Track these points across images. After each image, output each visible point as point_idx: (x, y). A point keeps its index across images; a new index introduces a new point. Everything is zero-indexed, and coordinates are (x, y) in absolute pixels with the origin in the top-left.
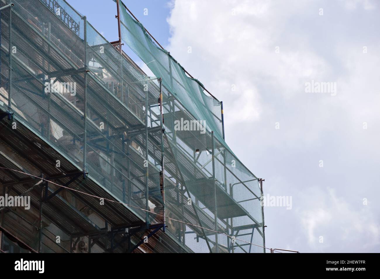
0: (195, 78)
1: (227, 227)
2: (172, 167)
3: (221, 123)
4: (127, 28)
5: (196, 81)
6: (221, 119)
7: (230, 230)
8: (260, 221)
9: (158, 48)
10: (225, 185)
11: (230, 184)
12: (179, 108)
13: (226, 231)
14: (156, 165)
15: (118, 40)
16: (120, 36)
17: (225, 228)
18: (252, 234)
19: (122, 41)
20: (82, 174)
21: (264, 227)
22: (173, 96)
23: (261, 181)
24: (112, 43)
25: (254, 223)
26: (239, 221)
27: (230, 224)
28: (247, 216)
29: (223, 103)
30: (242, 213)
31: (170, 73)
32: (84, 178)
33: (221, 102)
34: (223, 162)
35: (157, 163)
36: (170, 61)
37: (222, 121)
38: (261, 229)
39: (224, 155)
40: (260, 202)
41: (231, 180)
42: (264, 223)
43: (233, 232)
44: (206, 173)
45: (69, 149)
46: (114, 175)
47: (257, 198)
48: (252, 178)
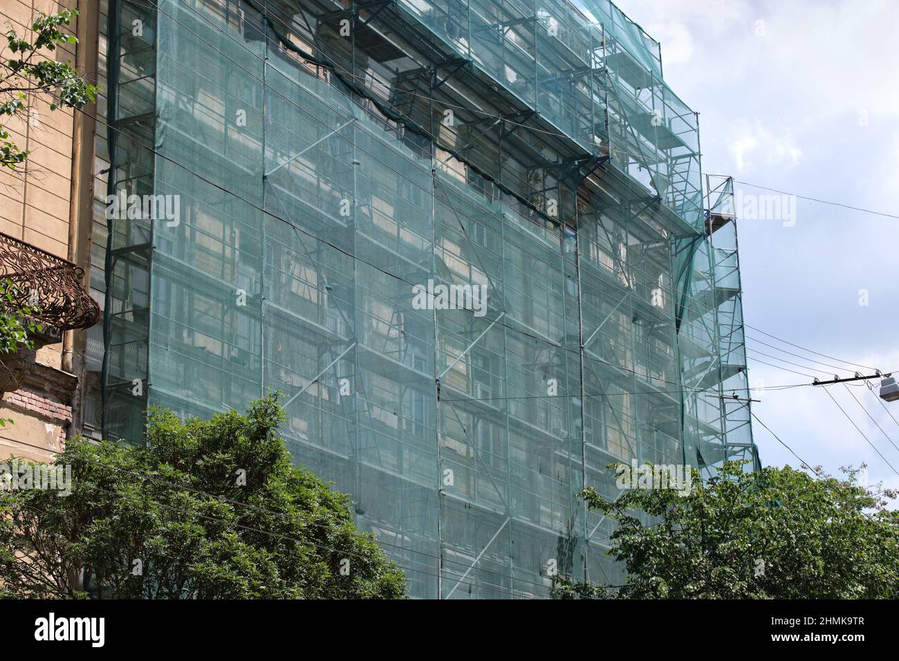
0: (634, 22)
1: (667, 157)
2: (615, 104)
3: (660, 63)
5: (636, 24)
6: (659, 59)
7: (669, 160)
8: (696, 150)
10: (664, 120)
11: (669, 119)
12: (621, 51)
13: (666, 161)
17: (665, 158)
18: (689, 162)
20: (535, 113)
21: (700, 156)
22: (615, 39)
23: (697, 114)
25: (691, 153)
26: (677, 151)
27: (669, 154)
28: (684, 147)
29: (661, 45)
30: (680, 143)
31: (612, 18)
33: (659, 44)
34: (662, 98)
35: (602, 102)
36: (611, 7)
37: (660, 61)
38: (697, 157)
39: (662, 92)
40: (696, 133)
41: (669, 114)
42: (700, 152)
43: (672, 161)
44: (647, 109)
45: (522, 91)
46: (563, 113)
47: (694, 130)
48: (688, 112)
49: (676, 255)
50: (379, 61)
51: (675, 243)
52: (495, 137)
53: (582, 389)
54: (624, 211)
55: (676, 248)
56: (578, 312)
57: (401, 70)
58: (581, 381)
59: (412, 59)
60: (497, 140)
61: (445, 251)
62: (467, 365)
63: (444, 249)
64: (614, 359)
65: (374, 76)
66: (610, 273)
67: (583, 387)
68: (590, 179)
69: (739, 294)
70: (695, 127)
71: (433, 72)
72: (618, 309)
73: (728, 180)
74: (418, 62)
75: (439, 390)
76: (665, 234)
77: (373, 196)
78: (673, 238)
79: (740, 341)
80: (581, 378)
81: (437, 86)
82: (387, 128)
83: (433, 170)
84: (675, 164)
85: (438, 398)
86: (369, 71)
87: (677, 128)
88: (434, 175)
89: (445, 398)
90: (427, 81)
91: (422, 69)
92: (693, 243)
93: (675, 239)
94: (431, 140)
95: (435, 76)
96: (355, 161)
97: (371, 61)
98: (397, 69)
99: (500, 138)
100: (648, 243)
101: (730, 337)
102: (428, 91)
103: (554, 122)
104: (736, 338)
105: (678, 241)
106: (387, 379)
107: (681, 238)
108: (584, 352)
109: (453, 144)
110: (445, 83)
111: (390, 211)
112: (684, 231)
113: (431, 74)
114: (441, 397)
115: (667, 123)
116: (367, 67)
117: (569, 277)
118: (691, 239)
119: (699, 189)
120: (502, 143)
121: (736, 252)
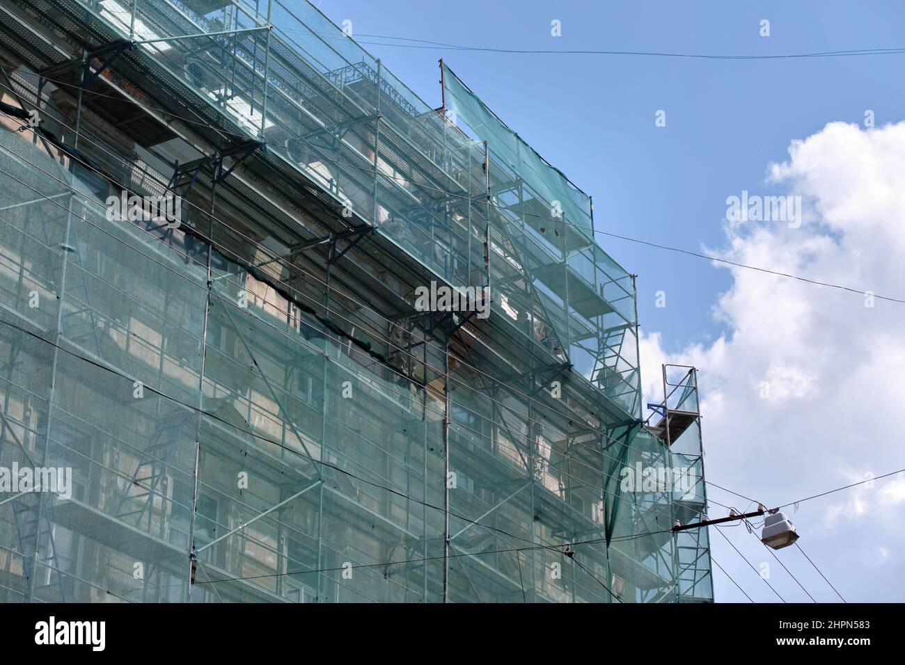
0: (553, 166)
1: (598, 330)
3: (591, 220)
4: (454, 95)
5: (555, 169)
6: (590, 214)
7: (601, 333)
8: (633, 321)
9: (502, 127)
10: (594, 286)
11: (601, 284)
12: (532, 196)
13: (596, 335)
14: (505, 257)
15: (442, 106)
16: (443, 102)
17: (596, 331)
18: (624, 334)
19: (445, 106)
21: (637, 326)
22: (521, 179)
23: (633, 277)
24: (435, 110)
25: (626, 323)
26: (609, 320)
27: (600, 326)
28: (614, 313)
29: (592, 198)
30: (608, 309)
31: (518, 155)
32: (373, 234)
33: (590, 197)
34: (592, 260)
35: (506, 255)
36: (518, 144)
37: (592, 217)
38: (634, 328)
39: (593, 253)
40: (633, 301)
41: (602, 279)
42: (637, 321)
43: (603, 334)
44: (556, 258)
45: (394, 230)
46: (456, 266)
47: (630, 296)
48: (624, 275)
49: (607, 448)
50: (146, 146)
51: (607, 434)
52: (321, 261)
53: (445, 596)
54: (527, 382)
55: (608, 440)
56: (443, 497)
57: (181, 163)
58: (445, 585)
59: (185, 141)
60: (325, 266)
61: (252, 406)
62: (280, 557)
63: (250, 402)
64: (517, 573)
65: (148, 172)
66: (522, 469)
67: (447, 593)
68: (464, 329)
69: (704, 510)
70: (632, 293)
71: (218, 160)
72: (510, 501)
73: (690, 372)
74: (196, 146)
75: (194, 568)
76: (593, 423)
77: (132, 318)
78: (604, 428)
79: (706, 567)
80: (445, 582)
81: (222, 179)
82: (150, 228)
83: (209, 283)
84: (608, 337)
85: (193, 580)
86: (140, 164)
87: (609, 295)
88: (210, 289)
89: (203, 580)
90: (210, 173)
91: (206, 159)
92: (627, 433)
93: (607, 429)
94: (209, 245)
95: (221, 167)
96: (67, 246)
97: (138, 149)
98: (177, 161)
99: (329, 262)
100: (572, 435)
101: (696, 565)
102: (210, 184)
103: (423, 261)
104: (702, 564)
105: (610, 431)
106: (128, 557)
107: (614, 426)
108: (451, 548)
109: (277, 278)
110: (232, 173)
111: (156, 339)
112: (617, 417)
113: (216, 164)
114: (197, 579)
115: (599, 288)
116: (136, 158)
117: (432, 450)
118: (624, 429)
119: (636, 366)
120: (332, 269)
121: (701, 458)
